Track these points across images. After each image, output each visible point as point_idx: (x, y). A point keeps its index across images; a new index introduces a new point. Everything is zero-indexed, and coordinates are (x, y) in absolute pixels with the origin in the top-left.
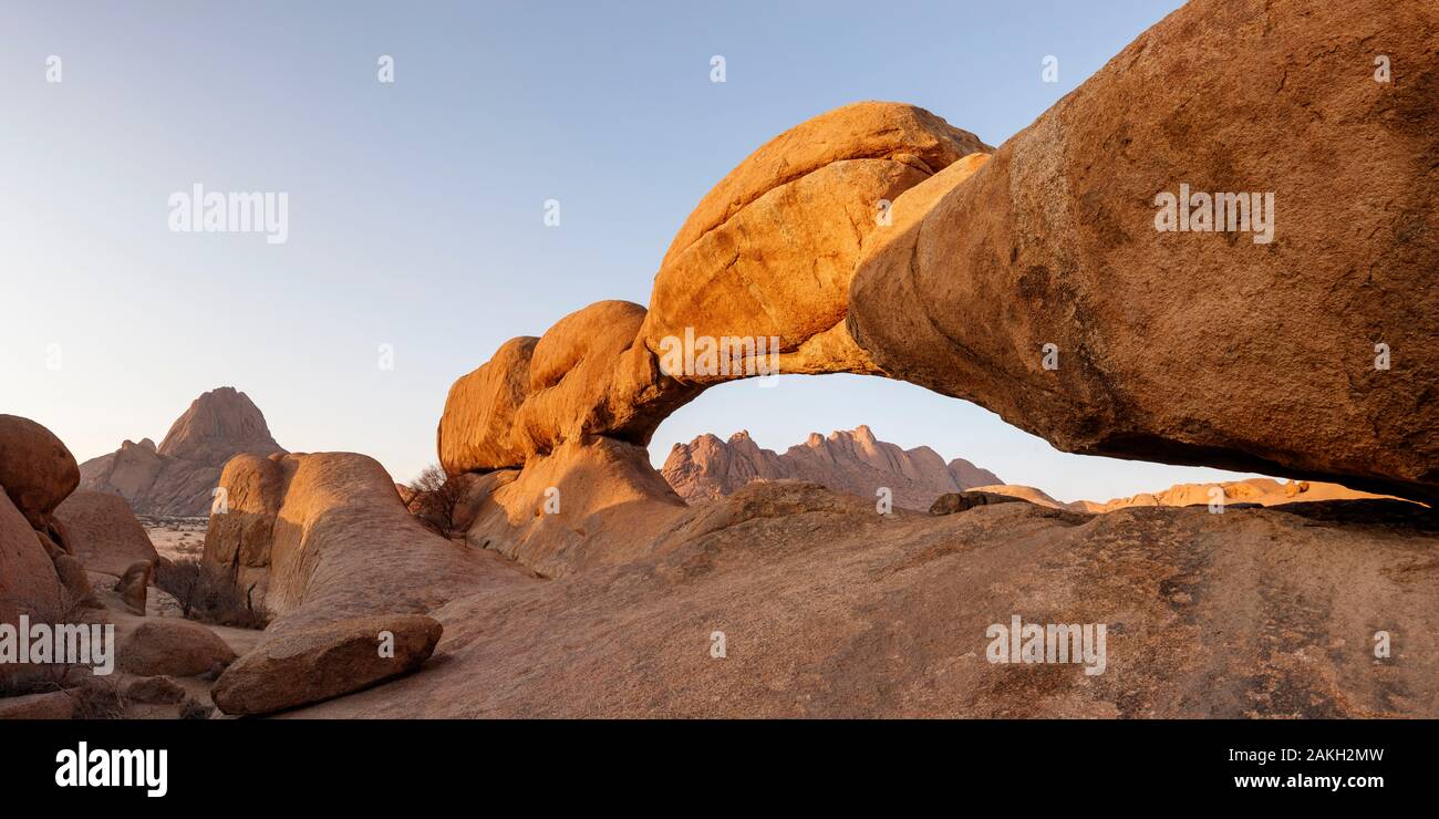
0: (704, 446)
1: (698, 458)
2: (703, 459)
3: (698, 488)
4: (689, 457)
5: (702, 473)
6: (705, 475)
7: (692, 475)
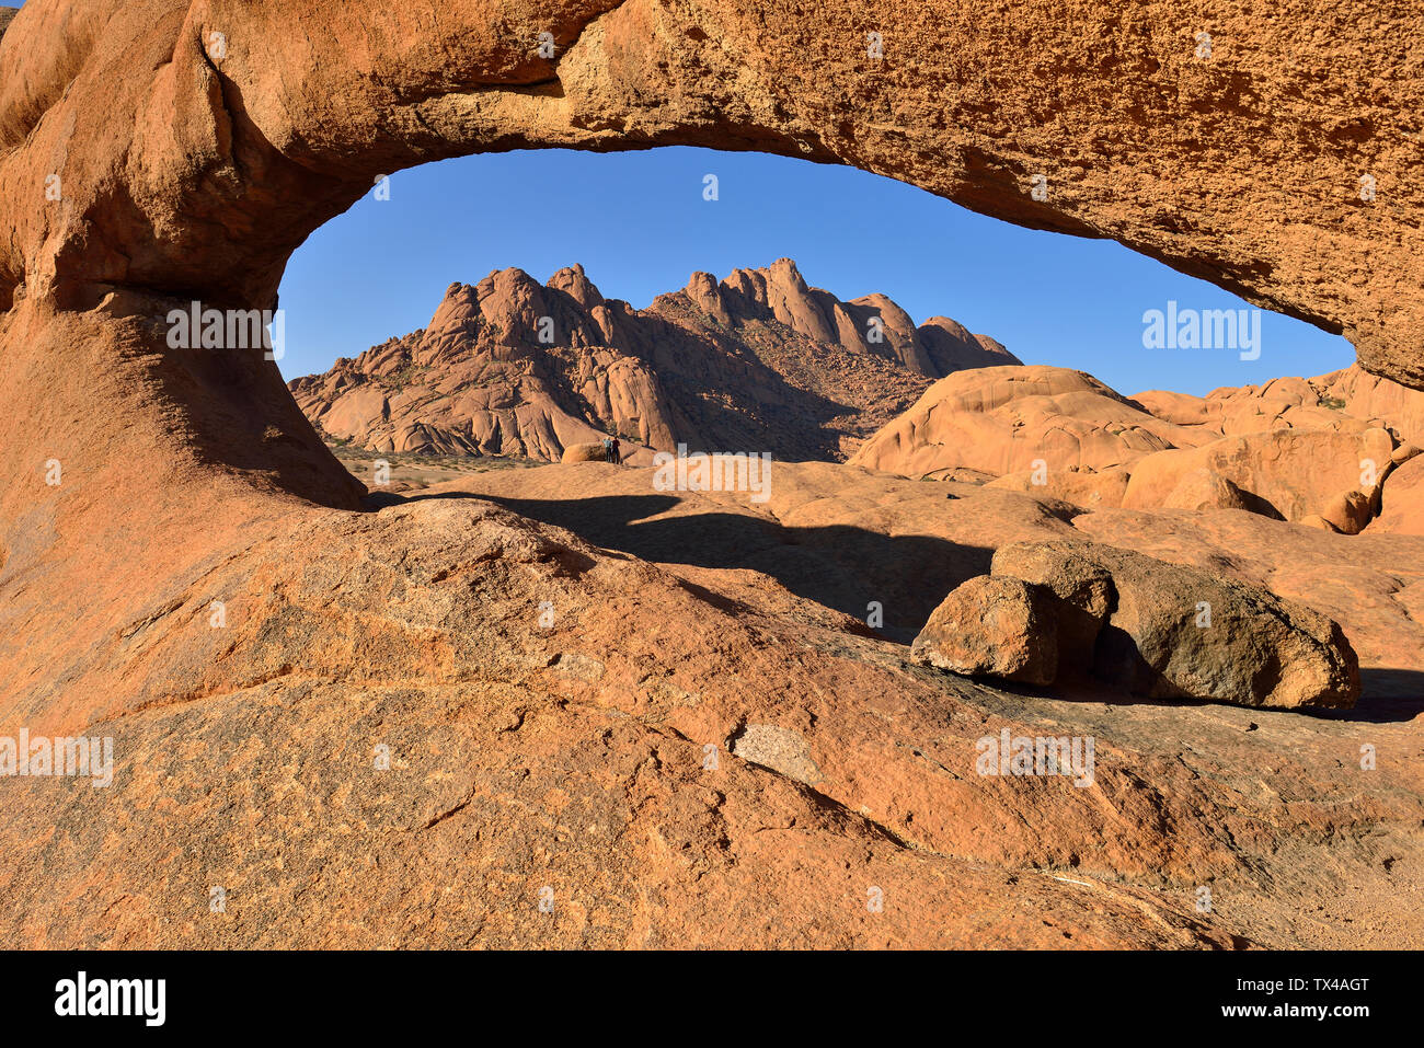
0: (504, 287)
1: (495, 311)
2: (503, 313)
3: (494, 366)
4: (476, 310)
5: (501, 338)
6: (505, 343)
7: (481, 341)
